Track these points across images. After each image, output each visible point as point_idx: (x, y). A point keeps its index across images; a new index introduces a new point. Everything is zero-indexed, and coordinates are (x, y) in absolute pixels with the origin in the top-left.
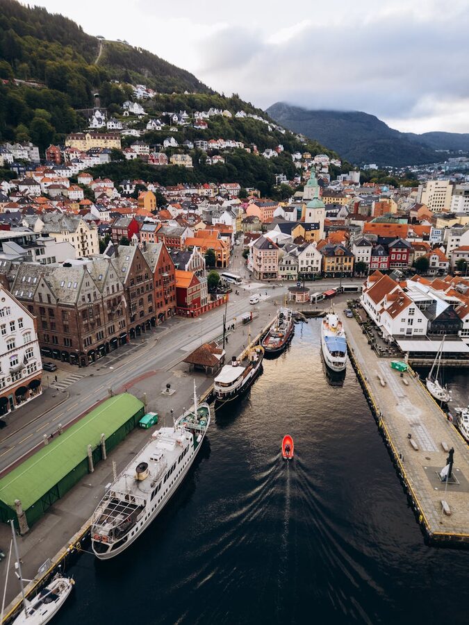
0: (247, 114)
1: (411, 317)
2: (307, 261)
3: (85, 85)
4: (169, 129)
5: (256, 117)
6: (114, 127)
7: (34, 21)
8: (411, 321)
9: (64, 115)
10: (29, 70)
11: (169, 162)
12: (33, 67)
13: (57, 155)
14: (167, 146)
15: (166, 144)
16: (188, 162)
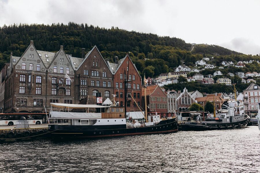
3: (177, 58)
4: (218, 68)
6: (187, 70)
7: (162, 40)
9: (162, 68)
10: (153, 55)
11: (215, 82)
12: (155, 54)
13: (150, 82)
14: (215, 75)
15: (215, 74)
16: (228, 82)
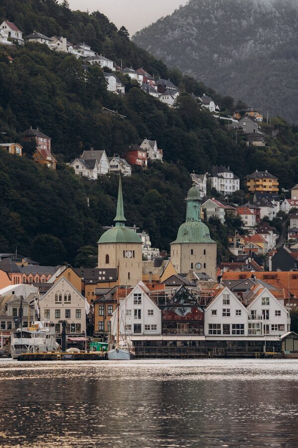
0: (27, 33)
1: (138, 307)
2: (58, 312)
5: (61, 45)
8: (138, 313)
